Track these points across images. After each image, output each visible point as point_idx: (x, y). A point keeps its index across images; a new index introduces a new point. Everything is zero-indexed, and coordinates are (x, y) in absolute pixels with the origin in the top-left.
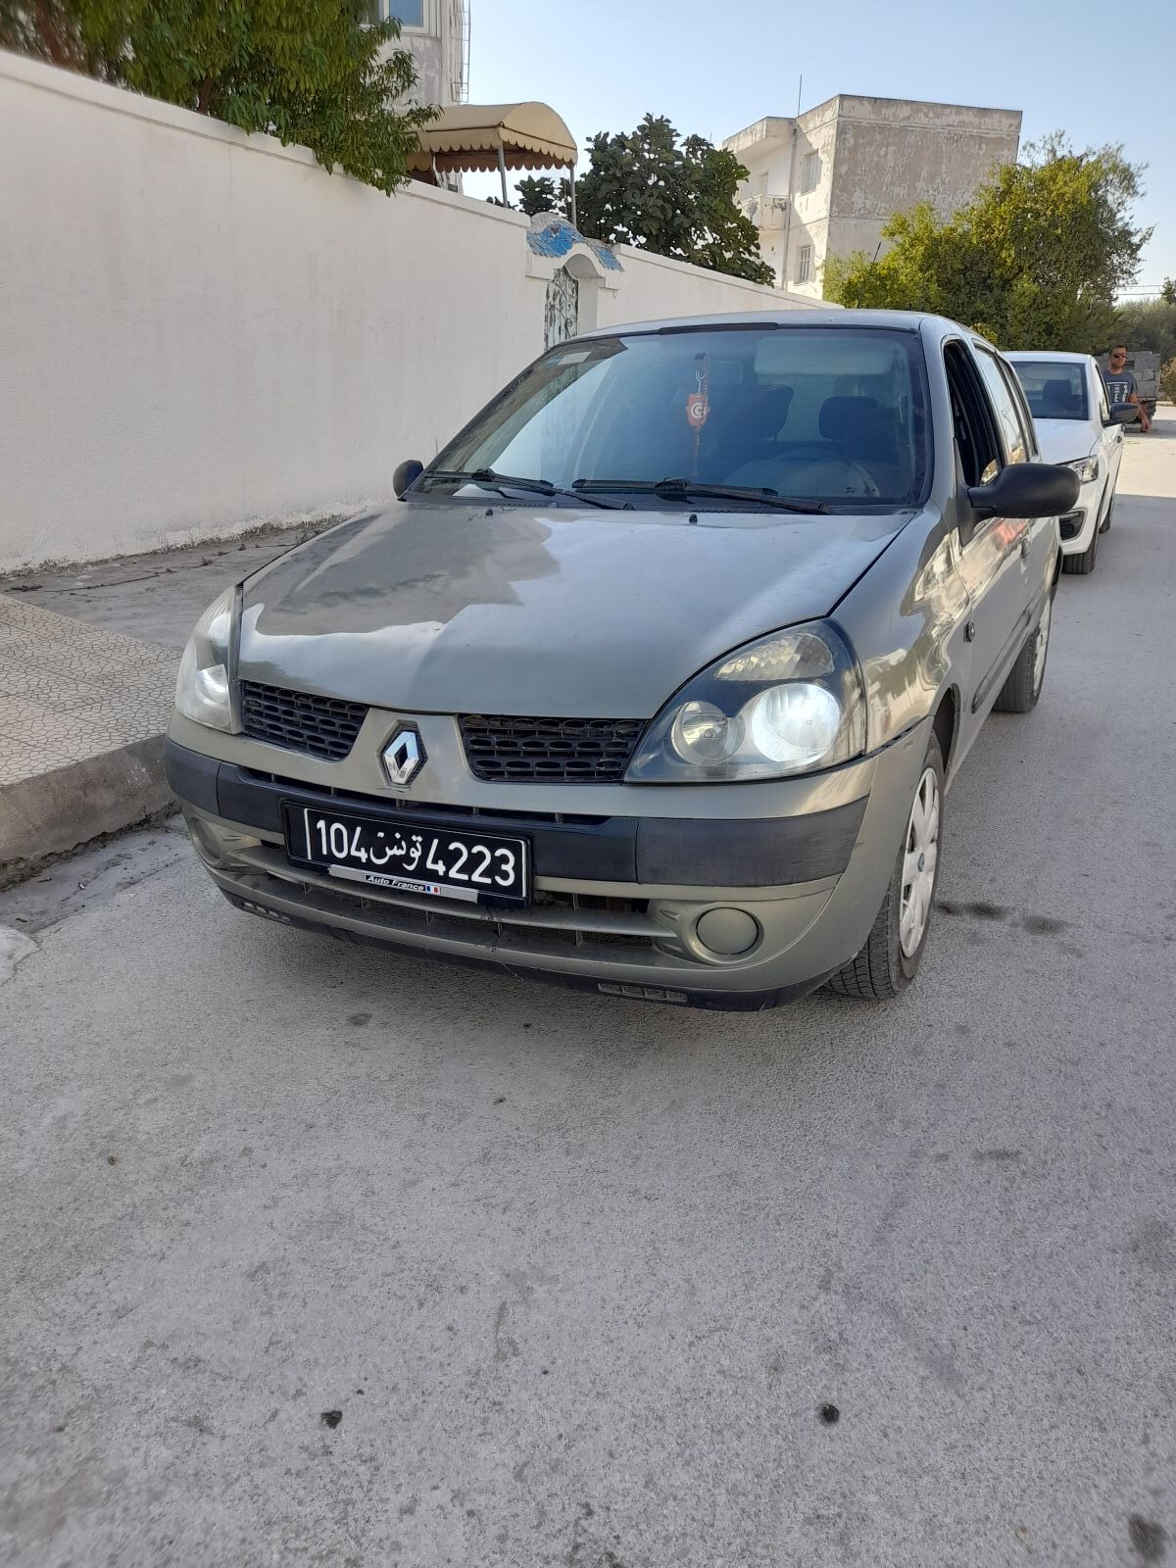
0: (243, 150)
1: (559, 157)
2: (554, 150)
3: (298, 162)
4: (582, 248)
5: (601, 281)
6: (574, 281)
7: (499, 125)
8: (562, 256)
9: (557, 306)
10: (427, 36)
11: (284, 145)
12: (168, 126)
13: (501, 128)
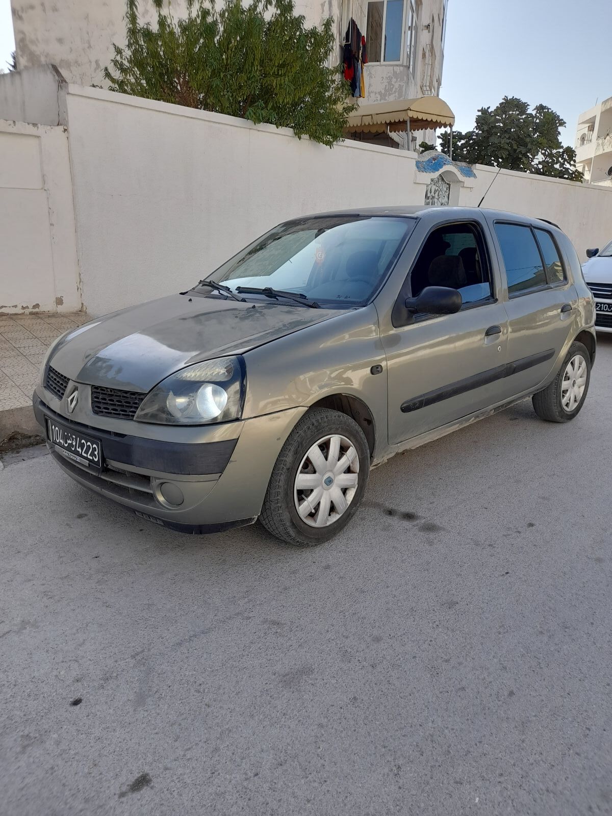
0: (257, 131)
1: (443, 122)
2: (439, 119)
3: (284, 135)
4: (450, 167)
5: (462, 184)
6: (448, 184)
7: (408, 109)
8: (437, 172)
9: (437, 197)
10: (402, 65)
11: (277, 128)
12: (219, 123)
13: (409, 111)
